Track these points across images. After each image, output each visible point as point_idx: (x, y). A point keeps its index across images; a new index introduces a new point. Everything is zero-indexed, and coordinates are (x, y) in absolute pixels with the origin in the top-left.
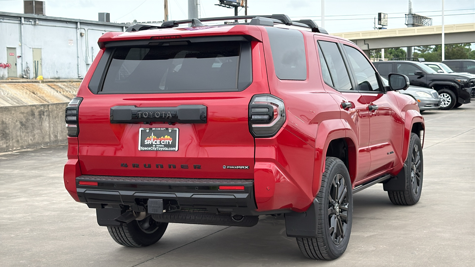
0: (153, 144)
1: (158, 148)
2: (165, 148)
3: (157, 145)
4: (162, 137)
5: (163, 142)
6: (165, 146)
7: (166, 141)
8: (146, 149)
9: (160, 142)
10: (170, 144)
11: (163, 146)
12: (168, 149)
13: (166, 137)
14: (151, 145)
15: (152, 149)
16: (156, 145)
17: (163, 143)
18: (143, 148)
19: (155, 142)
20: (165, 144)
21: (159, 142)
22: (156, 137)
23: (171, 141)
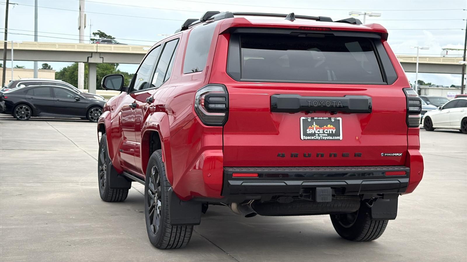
0: (316, 133)
1: (321, 137)
2: (329, 137)
3: (320, 134)
4: (325, 126)
5: (326, 131)
6: (329, 135)
7: (330, 130)
8: (309, 138)
9: (324, 131)
10: (334, 133)
11: (327, 135)
12: (332, 138)
13: (329, 126)
14: (314, 134)
15: (315, 138)
16: (318, 134)
17: (327, 133)
18: (306, 137)
19: (318, 131)
20: (328, 133)
21: (322, 131)
22: (318, 126)
23: (335, 130)
